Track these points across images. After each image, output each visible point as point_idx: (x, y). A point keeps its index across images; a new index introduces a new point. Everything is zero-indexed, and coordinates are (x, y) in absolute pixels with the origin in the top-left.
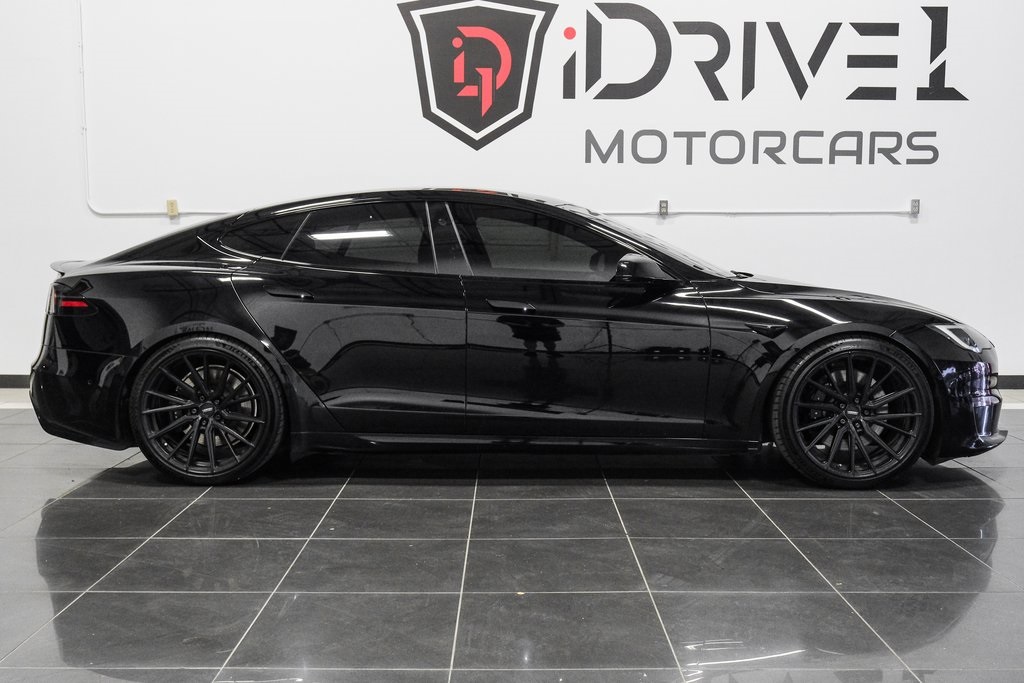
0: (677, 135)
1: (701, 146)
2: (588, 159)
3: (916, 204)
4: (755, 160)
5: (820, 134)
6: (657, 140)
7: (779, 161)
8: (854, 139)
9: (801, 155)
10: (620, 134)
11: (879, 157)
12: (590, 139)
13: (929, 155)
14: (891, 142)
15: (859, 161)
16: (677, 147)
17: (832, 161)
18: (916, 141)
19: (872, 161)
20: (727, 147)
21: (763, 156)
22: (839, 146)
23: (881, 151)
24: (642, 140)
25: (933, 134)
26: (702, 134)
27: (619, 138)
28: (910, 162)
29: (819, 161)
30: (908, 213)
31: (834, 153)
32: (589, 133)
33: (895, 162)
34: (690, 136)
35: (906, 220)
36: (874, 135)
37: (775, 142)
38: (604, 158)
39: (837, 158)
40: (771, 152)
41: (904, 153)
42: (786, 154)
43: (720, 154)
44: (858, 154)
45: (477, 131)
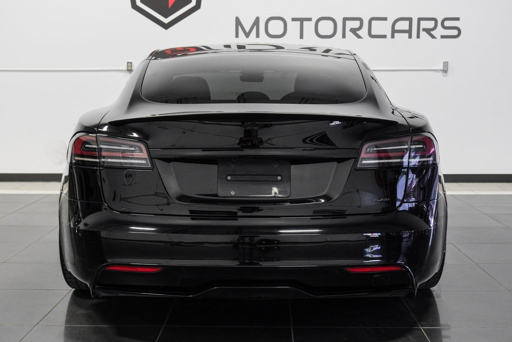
0: (294, 20)
1: (309, 27)
2: (237, 36)
3: (446, 64)
4: (344, 36)
5: (385, 19)
6: (281, 23)
7: (359, 37)
8: (408, 22)
9: (373, 33)
10: (257, 19)
11: (423, 34)
12: (238, 22)
13: (455, 32)
14: (431, 24)
15: (410, 37)
16: (293, 27)
17: (393, 37)
18: (447, 24)
19: (418, 37)
20: (326, 28)
21: (349, 34)
22: (397, 27)
23: (424, 30)
24: (271, 23)
25: (458, 19)
26: (310, 19)
27: (257, 22)
28: (442, 37)
29: (385, 37)
30: (441, 70)
31: (394, 32)
32: (237, 19)
33: (433, 37)
34: (302, 20)
35: (441, 74)
36: (420, 20)
37: (356, 24)
38: (247, 35)
39: (396, 34)
40: (354, 31)
41: (439, 31)
42: (364, 32)
43: (321, 32)
44: (409, 32)
45: (166, 17)
